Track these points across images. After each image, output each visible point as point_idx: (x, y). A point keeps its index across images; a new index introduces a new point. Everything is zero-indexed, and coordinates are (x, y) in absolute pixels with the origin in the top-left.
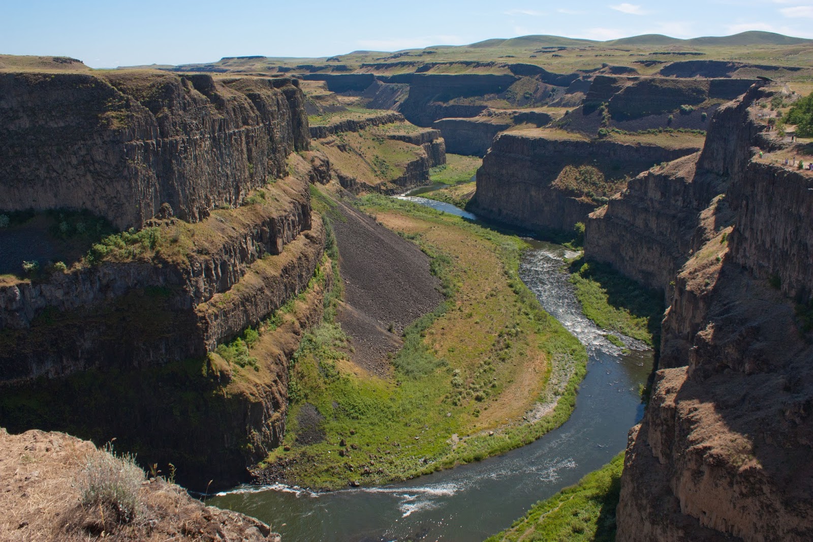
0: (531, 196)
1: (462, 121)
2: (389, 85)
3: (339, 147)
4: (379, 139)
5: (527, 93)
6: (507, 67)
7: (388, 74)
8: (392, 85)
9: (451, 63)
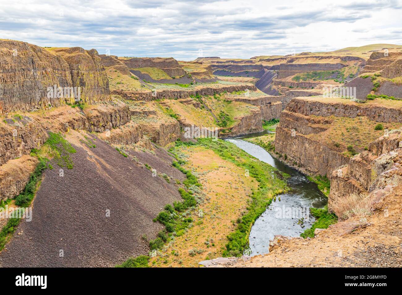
0: (305, 147)
1: (302, 91)
2: (270, 71)
3: (194, 104)
4: (228, 101)
5: (351, 75)
6: (339, 59)
7: (271, 64)
8: (272, 71)
9: (307, 58)
